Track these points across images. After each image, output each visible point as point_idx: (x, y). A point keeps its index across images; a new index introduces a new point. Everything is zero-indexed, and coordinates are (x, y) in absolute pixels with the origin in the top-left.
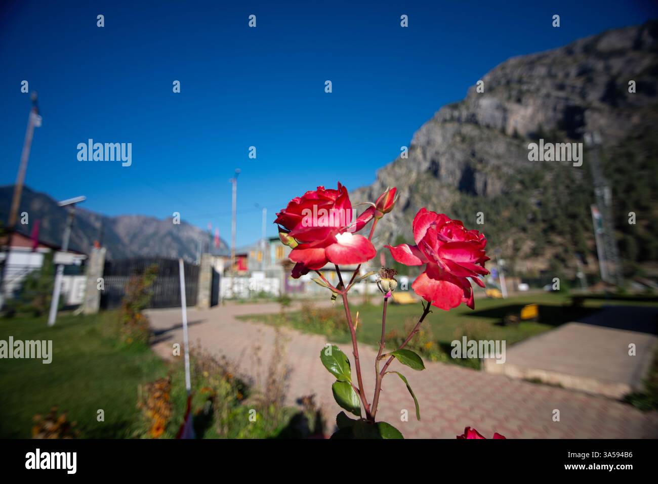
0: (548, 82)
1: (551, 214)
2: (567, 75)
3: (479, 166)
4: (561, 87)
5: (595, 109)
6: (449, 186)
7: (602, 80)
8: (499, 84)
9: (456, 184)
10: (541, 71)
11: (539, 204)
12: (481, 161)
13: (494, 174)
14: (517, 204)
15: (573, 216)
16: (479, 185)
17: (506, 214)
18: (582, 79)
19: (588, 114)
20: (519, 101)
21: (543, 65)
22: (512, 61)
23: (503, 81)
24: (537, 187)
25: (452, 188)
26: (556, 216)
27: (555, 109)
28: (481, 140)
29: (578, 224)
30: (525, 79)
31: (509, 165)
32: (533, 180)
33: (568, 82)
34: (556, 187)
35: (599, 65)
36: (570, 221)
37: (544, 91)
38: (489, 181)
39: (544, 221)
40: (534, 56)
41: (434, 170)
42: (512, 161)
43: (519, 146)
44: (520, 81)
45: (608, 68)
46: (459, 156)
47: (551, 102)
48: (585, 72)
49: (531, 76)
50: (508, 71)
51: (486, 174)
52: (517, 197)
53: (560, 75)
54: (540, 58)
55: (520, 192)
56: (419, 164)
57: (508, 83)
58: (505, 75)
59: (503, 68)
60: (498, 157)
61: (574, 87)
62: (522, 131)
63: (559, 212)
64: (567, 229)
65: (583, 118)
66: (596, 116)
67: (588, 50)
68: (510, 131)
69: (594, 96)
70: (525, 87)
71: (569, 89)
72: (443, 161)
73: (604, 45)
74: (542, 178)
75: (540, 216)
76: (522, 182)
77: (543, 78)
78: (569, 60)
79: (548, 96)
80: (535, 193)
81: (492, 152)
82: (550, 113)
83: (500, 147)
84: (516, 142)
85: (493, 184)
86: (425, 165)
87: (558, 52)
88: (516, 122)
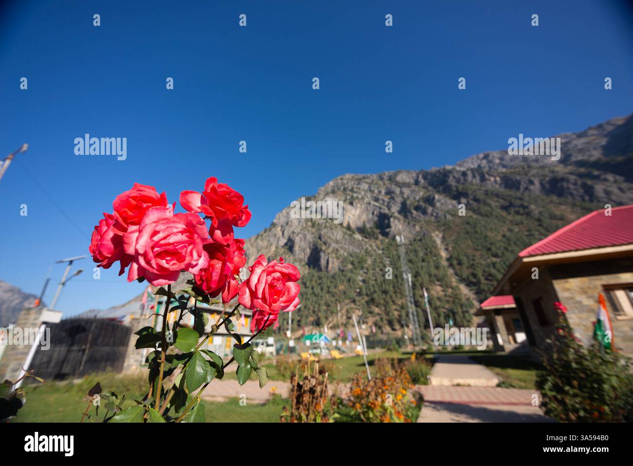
0: (369, 195)
1: (372, 289)
2: (380, 192)
3: (324, 248)
4: (377, 200)
5: (395, 218)
6: (301, 260)
7: (399, 200)
8: (339, 189)
9: (306, 259)
10: (365, 186)
11: (364, 281)
12: (325, 243)
13: (334, 255)
14: (349, 280)
15: (385, 292)
16: (323, 262)
17: (341, 287)
18: (389, 196)
19: (392, 220)
20: (351, 204)
21: (366, 182)
22: (348, 176)
23: (342, 188)
24: (362, 268)
25: (303, 263)
26: (375, 292)
27: (373, 214)
28: (326, 227)
29: (388, 299)
30: (355, 190)
31: (345, 250)
32: (359, 263)
33: (380, 197)
34: (374, 269)
35: (398, 191)
36: (384, 296)
37: (366, 200)
38: (330, 259)
39: (367, 295)
40: (361, 176)
41: (290, 246)
42: (346, 247)
43: (350, 236)
44: (352, 190)
45: (402, 193)
46: (309, 237)
47: (371, 208)
48: (389, 193)
49: (359, 189)
50: (345, 181)
51: (329, 253)
52: (349, 275)
53: (376, 191)
54: (364, 178)
55: (352, 271)
56: (279, 239)
57: (345, 189)
58: (343, 184)
59: (342, 179)
60: (337, 242)
61: (384, 201)
62: (353, 226)
63: (377, 289)
64: (382, 302)
65: (389, 222)
66: (396, 222)
67: (391, 179)
68: (345, 224)
69: (395, 209)
70: (355, 195)
71: (381, 202)
72: (297, 240)
73: (399, 178)
74: (365, 261)
75: (364, 291)
76: (352, 263)
77: (366, 191)
78: (381, 183)
79: (369, 204)
80: (361, 272)
81: (334, 238)
82: (370, 216)
83: (339, 235)
84: (349, 232)
85: (333, 262)
86: (283, 241)
87: (375, 177)
88: (349, 217)
